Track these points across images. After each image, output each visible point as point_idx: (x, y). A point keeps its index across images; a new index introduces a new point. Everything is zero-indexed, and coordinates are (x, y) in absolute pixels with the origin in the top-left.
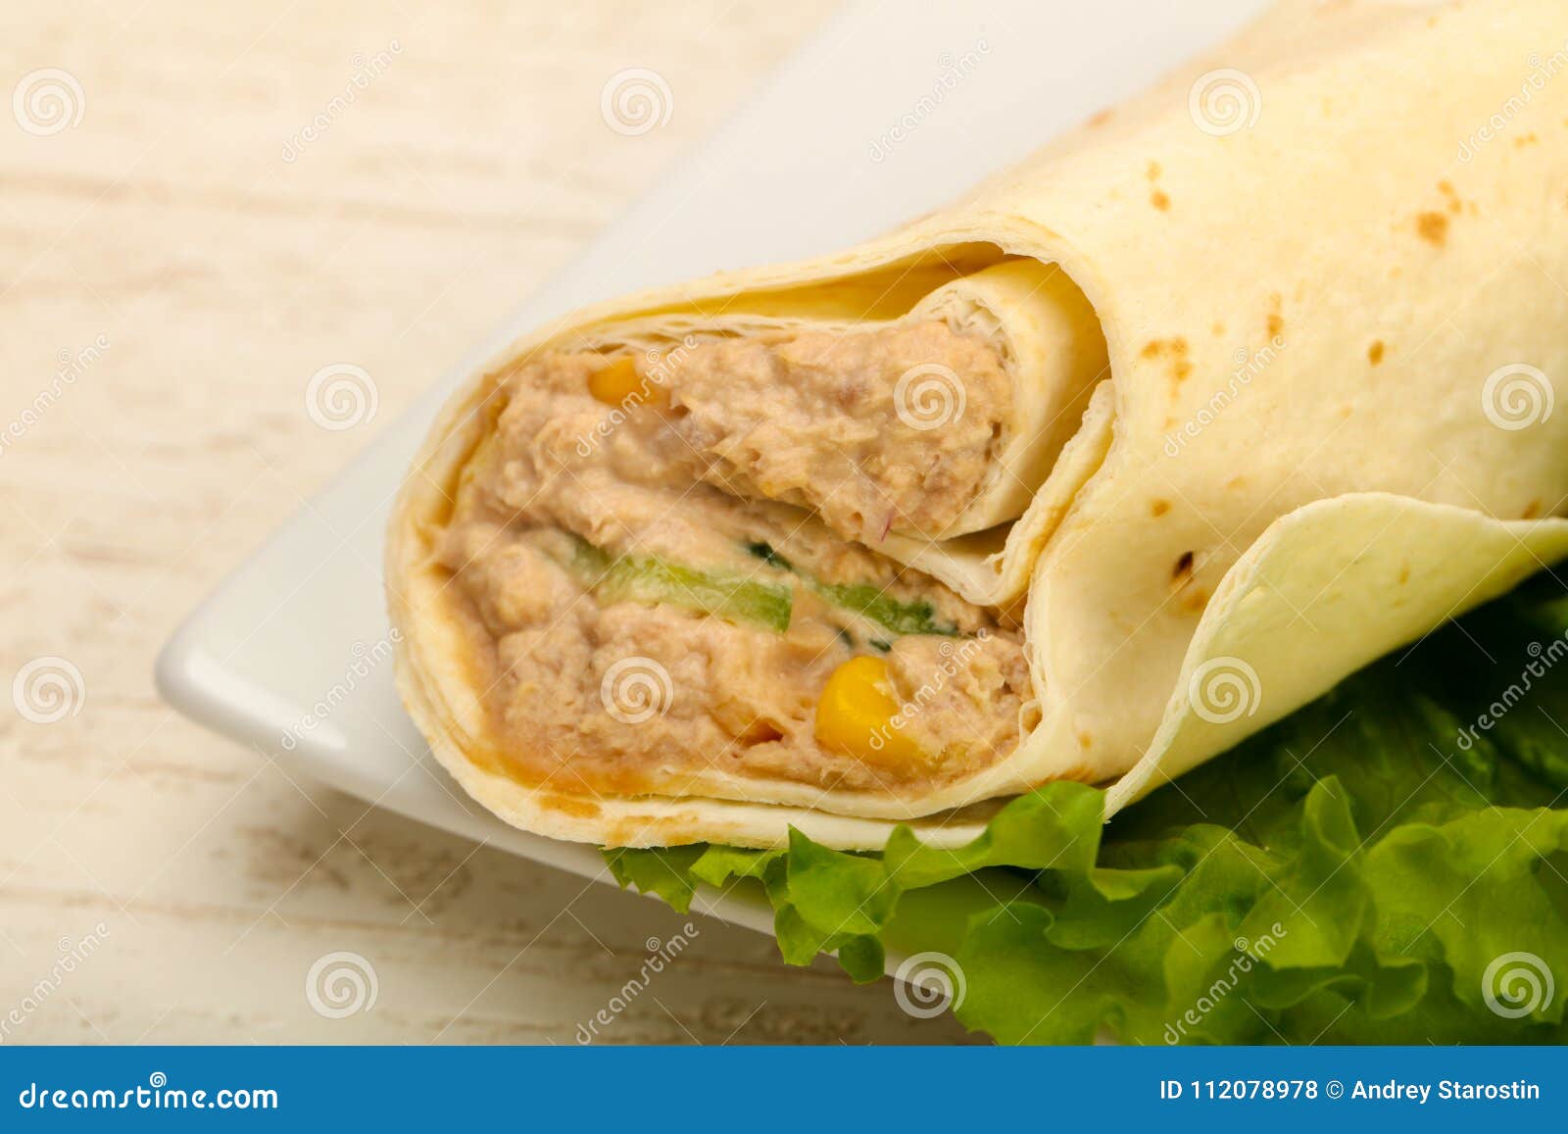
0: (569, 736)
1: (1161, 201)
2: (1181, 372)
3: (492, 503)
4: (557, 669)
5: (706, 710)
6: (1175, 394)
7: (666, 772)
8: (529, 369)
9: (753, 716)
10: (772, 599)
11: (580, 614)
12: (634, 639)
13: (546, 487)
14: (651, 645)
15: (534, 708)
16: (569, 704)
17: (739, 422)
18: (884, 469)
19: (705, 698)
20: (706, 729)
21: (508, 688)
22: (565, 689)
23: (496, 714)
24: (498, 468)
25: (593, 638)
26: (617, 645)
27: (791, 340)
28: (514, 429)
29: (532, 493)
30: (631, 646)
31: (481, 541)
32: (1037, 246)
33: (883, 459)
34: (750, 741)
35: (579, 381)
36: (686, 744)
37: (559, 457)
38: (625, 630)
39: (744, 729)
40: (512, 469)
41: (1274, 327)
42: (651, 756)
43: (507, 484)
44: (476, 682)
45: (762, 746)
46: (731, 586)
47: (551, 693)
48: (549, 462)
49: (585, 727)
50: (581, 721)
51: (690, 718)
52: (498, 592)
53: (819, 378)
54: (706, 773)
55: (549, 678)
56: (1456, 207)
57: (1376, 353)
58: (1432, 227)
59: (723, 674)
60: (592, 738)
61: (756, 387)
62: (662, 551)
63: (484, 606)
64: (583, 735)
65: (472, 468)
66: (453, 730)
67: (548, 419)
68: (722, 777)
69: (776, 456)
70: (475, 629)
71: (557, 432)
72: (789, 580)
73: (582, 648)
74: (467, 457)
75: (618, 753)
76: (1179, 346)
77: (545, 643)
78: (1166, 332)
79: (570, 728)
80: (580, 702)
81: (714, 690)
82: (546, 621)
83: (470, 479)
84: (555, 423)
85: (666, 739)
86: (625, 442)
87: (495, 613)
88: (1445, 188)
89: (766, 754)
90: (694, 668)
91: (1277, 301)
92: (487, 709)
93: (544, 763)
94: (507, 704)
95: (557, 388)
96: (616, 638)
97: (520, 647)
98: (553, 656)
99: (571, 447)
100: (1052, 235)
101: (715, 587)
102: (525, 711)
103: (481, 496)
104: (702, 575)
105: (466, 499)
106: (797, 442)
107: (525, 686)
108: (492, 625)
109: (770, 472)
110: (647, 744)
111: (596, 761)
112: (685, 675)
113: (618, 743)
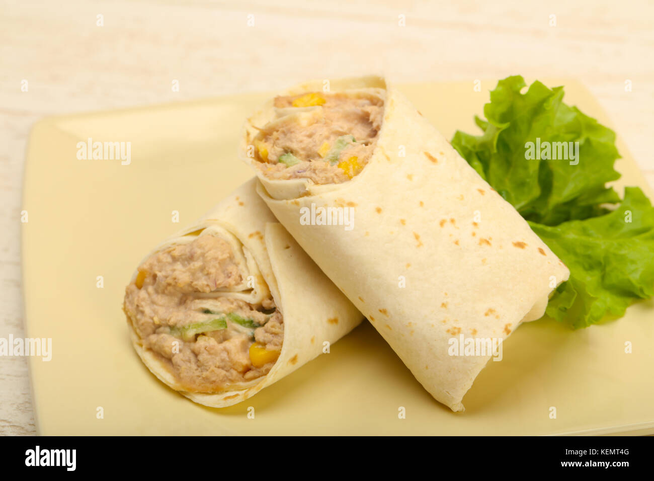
0: (199, 379)
4: (190, 361)
5: (232, 368)
7: (227, 385)
9: (243, 366)
12: (206, 351)
14: (211, 351)
15: (188, 373)
16: (197, 370)
17: (170, 272)
18: (208, 271)
19: (230, 364)
20: (234, 372)
21: (178, 370)
22: (194, 367)
25: (195, 353)
26: (202, 354)
27: (174, 250)
30: (207, 353)
33: (207, 268)
34: (245, 373)
36: (230, 377)
39: (241, 369)
42: (223, 381)
45: (248, 372)
47: (190, 368)
49: (204, 376)
50: (202, 374)
51: (228, 370)
53: (183, 257)
54: (237, 384)
55: (189, 364)
59: (233, 356)
60: (206, 379)
61: (170, 264)
64: (203, 378)
68: (241, 384)
69: (180, 277)
73: (193, 356)
75: (214, 382)
77: (184, 356)
79: (199, 376)
80: (199, 370)
81: (231, 361)
82: (182, 351)
85: (226, 376)
89: (249, 375)
90: (224, 355)
92: (175, 376)
93: (194, 386)
94: (179, 374)
96: (201, 352)
97: (178, 359)
98: (187, 358)
102: (185, 374)
106: (184, 272)
107: (183, 368)
109: (180, 281)
110: (221, 378)
111: (208, 385)
112: (223, 358)
113: (213, 379)
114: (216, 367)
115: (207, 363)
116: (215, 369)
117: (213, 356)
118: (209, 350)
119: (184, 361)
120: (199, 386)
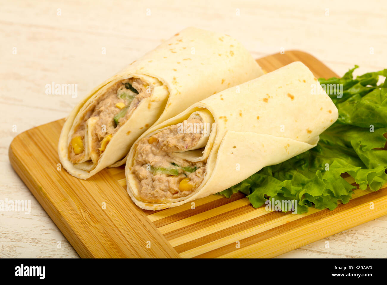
0: (150, 194)
1: (222, 99)
2: (226, 121)
3: (138, 161)
4: (148, 185)
5: (169, 190)
6: (225, 124)
7: (163, 200)
8: (140, 141)
9: (174, 190)
10: (175, 171)
11: (152, 177)
12: (158, 180)
13: (144, 157)
14: (160, 181)
15: (145, 191)
16: (150, 190)
17: (165, 139)
18: (185, 139)
19: (168, 188)
20: (169, 193)
21: (141, 188)
22: (149, 188)
23: (140, 192)
24: (138, 156)
25: (153, 180)
26: (156, 181)
28: (138, 150)
29: (142, 159)
30: (158, 181)
31: (137, 168)
32: (203, 106)
34: (174, 194)
35: (147, 141)
36: (166, 195)
37: (145, 152)
38: (157, 179)
39: (173, 192)
40: (139, 156)
41: (241, 115)
42: (161, 197)
43: (139, 158)
44: (137, 187)
46: (170, 170)
47: (147, 188)
48: (144, 153)
51: (166, 192)
52: (139, 174)
54: (168, 199)
55: (147, 186)
56: (269, 97)
57: (258, 118)
58: (266, 100)
59: (170, 184)
60: (153, 195)
61: (168, 134)
62: (160, 166)
63: (138, 177)
64: (152, 194)
65: (135, 157)
66: (134, 195)
67: (143, 147)
68: (170, 200)
69: (171, 141)
70: (137, 180)
71: (144, 149)
72: (178, 168)
73: (152, 182)
74: (134, 156)
75: (157, 197)
76: (225, 117)
77: (147, 182)
78: (223, 115)
79: (150, 193)
80: (151, 190)
81: (169, 187)
82: (147, 178)
83: (134, 159)
84: (144, 148)
85: (164, 195)
86: (153, 148)
87: (139, 177)
88: (267, 95)
89: (176, 195)
90: (167, 184)
91: (241, 111)
92: (139, 191)
93: (146, 198)
94: (141, 190)
95: (144, 143)
96: (156, 180)
97: (143, 182)
98: (148, 183)
99: (146, 151)
100: (205, 104)
101: (168, 171)
102: (144, 191)
103: (136, 161)
104: (166, 169)
105: (135, 162)
106: (173, 139)
107: (144, 187)
108: (140, 179)
109: (170, 144)
110: (161, 196)
111: (153, 199)
112: (165, 185)
113: (156, 195)
114: (160, 189)
115: (156, 186)
116: (159, 190)
117: (161, 183)
118: (160, 180)
119: (145, 184)
120: (149, 198)
